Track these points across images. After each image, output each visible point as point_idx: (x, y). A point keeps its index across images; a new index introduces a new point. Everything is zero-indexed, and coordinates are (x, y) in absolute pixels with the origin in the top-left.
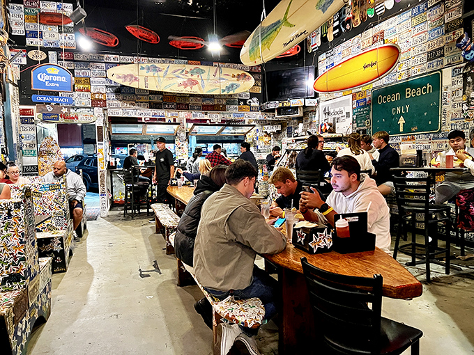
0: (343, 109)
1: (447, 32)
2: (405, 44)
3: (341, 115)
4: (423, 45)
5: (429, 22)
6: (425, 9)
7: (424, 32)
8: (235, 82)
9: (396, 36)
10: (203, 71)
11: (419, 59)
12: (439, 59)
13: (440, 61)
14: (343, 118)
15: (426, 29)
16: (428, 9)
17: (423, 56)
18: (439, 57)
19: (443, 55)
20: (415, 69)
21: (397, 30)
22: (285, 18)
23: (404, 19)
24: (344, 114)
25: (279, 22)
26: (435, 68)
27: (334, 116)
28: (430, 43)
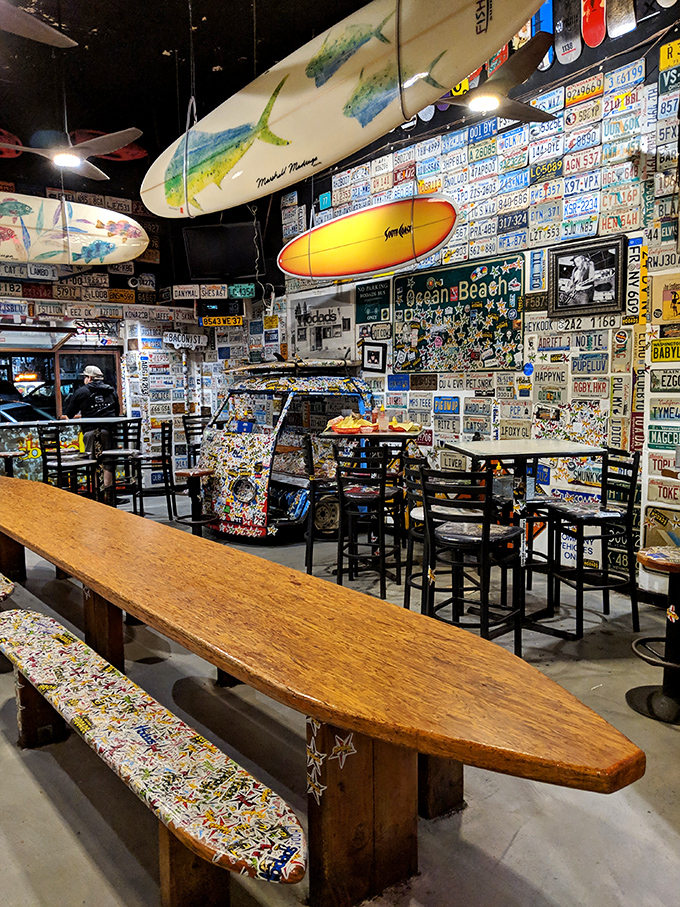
0: (335, 311)
1: (534, 181)
2: (456, 195)
3: (332, 323)
4: (491, 202)
5: (501, 158)
6: (495, 132)
7: (491, 176)
8: (104, 240)
9: (441, 176)
10: (26, 210)
11: (483, 227)
12: (519, 231)
13: (520, 235)
14: (336, 330)
15: (495, 172)
16: (499, 132)
17: (490, 222)
18: (521, 227)
19: (525, 225)
20: (475, 244)
21: (442, 165)
22: (263, 123)
23: (455, 145)
24: (339, 321)
25: (246, 129)
26: (512, 248)
27: (316, 325)
28: (503, 199)
